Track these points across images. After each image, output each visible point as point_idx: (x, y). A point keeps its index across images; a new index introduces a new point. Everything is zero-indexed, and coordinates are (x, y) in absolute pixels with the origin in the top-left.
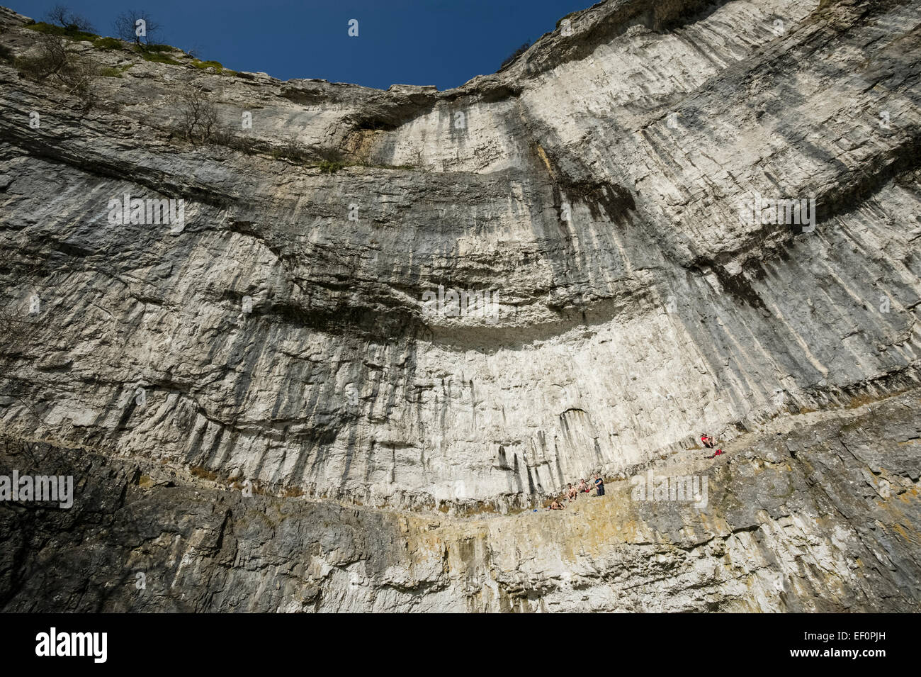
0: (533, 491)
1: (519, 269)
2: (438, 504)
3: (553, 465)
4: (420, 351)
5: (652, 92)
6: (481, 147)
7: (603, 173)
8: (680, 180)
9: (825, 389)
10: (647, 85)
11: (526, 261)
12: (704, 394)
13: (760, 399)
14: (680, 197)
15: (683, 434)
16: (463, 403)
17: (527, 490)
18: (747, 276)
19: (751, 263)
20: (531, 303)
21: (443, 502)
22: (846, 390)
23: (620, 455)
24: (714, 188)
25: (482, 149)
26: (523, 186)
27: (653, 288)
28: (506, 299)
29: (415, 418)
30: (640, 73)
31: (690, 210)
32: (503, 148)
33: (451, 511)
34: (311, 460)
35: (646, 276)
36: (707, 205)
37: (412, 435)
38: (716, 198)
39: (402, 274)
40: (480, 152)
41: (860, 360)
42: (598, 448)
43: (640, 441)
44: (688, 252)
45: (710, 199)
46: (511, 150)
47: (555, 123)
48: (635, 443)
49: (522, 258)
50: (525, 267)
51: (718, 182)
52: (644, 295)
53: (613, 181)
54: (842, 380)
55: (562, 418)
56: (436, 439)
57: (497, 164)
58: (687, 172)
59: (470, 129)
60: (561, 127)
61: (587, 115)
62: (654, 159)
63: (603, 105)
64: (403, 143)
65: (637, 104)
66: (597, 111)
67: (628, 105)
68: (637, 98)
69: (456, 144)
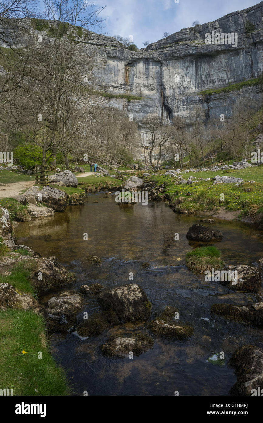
5: (184, 85)
7: (170, 106)
10: (184, 82)
11: (156, 120)
25: (152, 85)
32: (156, 87)
46: (157, 89)
47: (166, 87)
51: (181, 117)
53: (171, 108)
57: (154, 92)
58: (179, 113)
59: (150, 75)
60: (167, 89)
61: (172, 87)
62: (177, 107)
63: (175, 85)
64: (135, 75)
65: (180, 87)
66: (174, 87)
67: (179, 87)
68: (181, 85)
69: (147, 80)
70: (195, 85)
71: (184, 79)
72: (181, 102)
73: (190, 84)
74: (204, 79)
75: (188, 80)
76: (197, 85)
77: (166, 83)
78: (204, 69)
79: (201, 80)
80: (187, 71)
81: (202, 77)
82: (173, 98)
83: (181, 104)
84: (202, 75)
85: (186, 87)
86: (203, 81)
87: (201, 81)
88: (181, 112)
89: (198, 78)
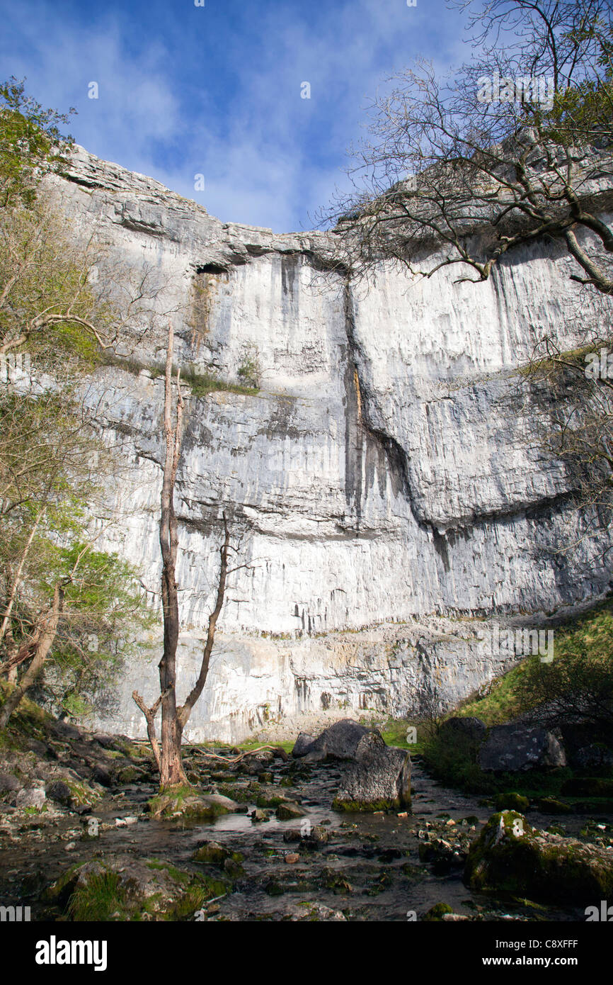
0: (310, 628)
1: (324, 498)
2: (260, 633)
3: (323, 617)
4: (255, 544)
5: (450, 347)
6: (309, 345)
8: (434, 464)
9: (452, 608)
10: (448, 335)
11: (330, 495)
12: (404, 596)
13: (427, 606)
14: (430, 476)
15: (389, 615)
16: (277, 578)
17: (307, 627)
18: (446, 537)
19: (450, 532)
20: (328, 521)
21: (263, 632)
22: (461, 611)
23: (358, 620)
24: (448, 482)
25: (309, 349)
26: (338, 424)
27: (399, 529)
28: (313, 517)
29: (251, 586)
30: (448, 315)
31: (432, 489)
32: (327, 357)
33: (269, 637)
34: (196, 608)
35: (397, 521)
36: (441, 490)
37: (248, 596)
38: (447, 488)
39: (251, 498)
40: (307, 351)
41: (471, 600)
42: (347, 614)
43: (369, 614)
44: (422, 515)
45: (444, 487)
46: (333, 364)
47: (373, 355)
48: (366, 614)
49: (328, 491)
50: (329, 498)
51: (451, 479)
52: (393, 532)
53: (399, 442)
54: (461, 606)
55: (332, 594)
56: (262, 598)
57: (320, 376)
58: (440, 460)
59: (301, 312)
60: (375, 362)
61: (397, 355)
62: (426, 436)
63: (411, 348)
64: (238, 311)
65: (435, 357)
66: (405, 354)
67: (428, 356)
68: (437, 349)
69: (287, 331)
70: (498, 347)
71: (449, 322)
72: (447, 414)
73: (476, 342)
74: (535, 323)
75: (466, 328)
76: (507, 347)
77: (370, 337)
78: (529, 286)
79: (521, 326)
80: (458, 293)
81: (526, 314)
82: (406, 399)
83: (449, 420)
84: (525, 309)
85: (462, 355)
86: (532, 329)
87: (523, 333)
88: (449, 456)
89: (509, 322)
